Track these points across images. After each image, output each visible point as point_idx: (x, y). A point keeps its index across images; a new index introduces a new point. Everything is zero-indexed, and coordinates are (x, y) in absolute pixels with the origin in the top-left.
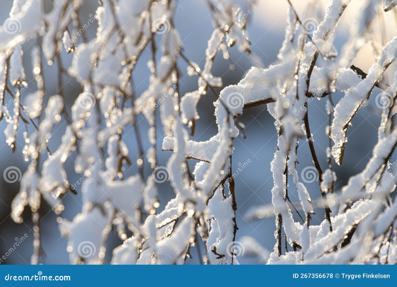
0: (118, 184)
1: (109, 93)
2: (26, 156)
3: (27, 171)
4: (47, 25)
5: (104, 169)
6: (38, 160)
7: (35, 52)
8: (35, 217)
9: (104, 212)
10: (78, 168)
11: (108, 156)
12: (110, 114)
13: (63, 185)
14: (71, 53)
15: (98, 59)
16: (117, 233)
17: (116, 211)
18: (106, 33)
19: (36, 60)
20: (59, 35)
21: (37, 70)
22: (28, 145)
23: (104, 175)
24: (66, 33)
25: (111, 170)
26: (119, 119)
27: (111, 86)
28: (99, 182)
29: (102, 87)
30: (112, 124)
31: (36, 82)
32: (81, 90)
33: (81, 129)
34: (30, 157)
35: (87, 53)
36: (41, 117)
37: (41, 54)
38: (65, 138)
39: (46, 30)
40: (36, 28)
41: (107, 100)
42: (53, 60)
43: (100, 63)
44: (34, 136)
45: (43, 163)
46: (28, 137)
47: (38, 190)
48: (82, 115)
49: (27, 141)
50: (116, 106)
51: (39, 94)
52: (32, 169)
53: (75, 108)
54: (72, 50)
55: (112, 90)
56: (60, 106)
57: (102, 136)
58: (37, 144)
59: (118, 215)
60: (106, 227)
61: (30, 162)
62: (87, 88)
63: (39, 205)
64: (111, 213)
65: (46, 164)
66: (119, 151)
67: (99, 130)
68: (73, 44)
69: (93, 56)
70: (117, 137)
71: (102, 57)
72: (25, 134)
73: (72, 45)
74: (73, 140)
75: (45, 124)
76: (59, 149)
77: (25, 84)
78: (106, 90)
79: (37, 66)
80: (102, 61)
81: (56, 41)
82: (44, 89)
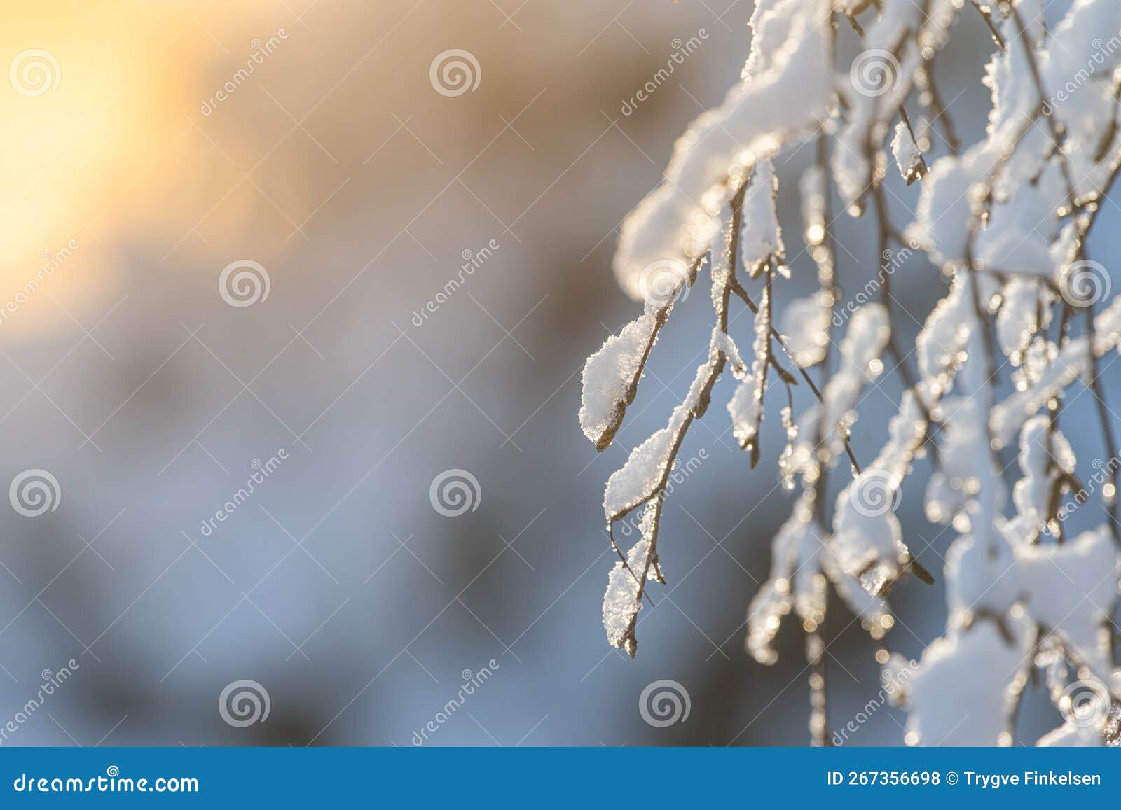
0: (1050, 552)
1: (1023, 296)
2: (788, 477)
3: (792, 519)
4: (844, 104)
5: (1011, 511)
6: (820, 485)
7: (811, 182)
8: (815, 649)
9: (1007, 634)
10: (935, 511)
11: (1020, 475)
12: (1024, 355)
13: (893, 557)
14: (914, 184)
15: (989, 199)
16: (1048, 692)
17: (1042, 631)
18: (1011, 126)
19: (814, 204)
20: (879, 132)
21: (815, 233)
22: (794, 442)
23: (1007, 528)
24: (900, 127)
25: (1030, 515)
26: (1051, 371)
27: (1026, 276)
28: (995, 549)
29: (1001, 279)
30: (1030, 384)
31: (814, 267)
32: (944, 289)
33: (942, 396)
34: (798, 477)
35: (958, 182)
36: (828, 363)
37: (829, 188)
38: (896, 425)
39: (843, 120)
40: (815, 114)
41: (1018, 315)
42: (861, 203)
43: (997, 211)
44: (809, 419)
45: (835, 497)
46: (793, 421)
47: (822, 572)
48: (945, 360)
49: (792, 432)
50: (1042, 333)
51: (824, 299)
52: (803, 511)
53: (924, 339)
54: (918, 175)
55: (1033, 285)
56: (883, 333)
57: (1000, 417)
58: (818, 441)
59: (1048, 642)
60: (1017, 677)
61: (799, 491)
62: (960, 282)
63: (821, 613)
64: (1027, 636)
65: (844, 498)
66: (1051, 462)
67: (994, 402)
68: (921, 157)
69: (978, 191)
70: (1045, 421)
71: (1000, 195)
72: (786, 412)
73: (919, 161)
74: (920, 428)
75: (841, 385)
76: (879, 457)
77: (785, 271)
78: (1014, 287)
79: (817, 223)
80: (1000, 204)
81: (869, 150)
82: (835, 285)
